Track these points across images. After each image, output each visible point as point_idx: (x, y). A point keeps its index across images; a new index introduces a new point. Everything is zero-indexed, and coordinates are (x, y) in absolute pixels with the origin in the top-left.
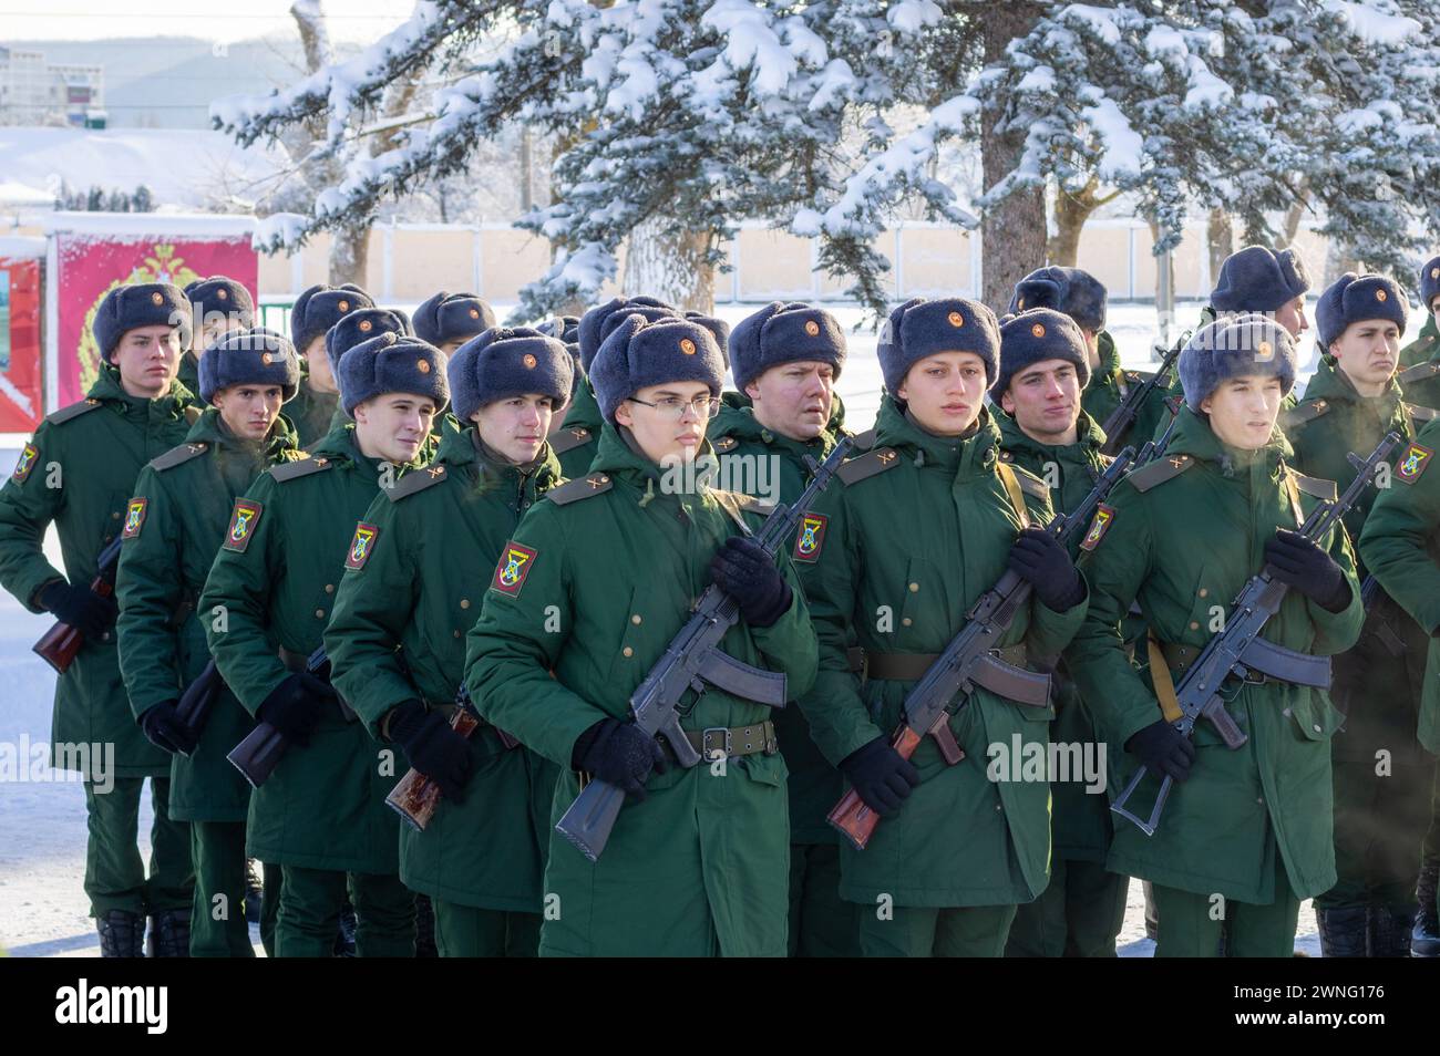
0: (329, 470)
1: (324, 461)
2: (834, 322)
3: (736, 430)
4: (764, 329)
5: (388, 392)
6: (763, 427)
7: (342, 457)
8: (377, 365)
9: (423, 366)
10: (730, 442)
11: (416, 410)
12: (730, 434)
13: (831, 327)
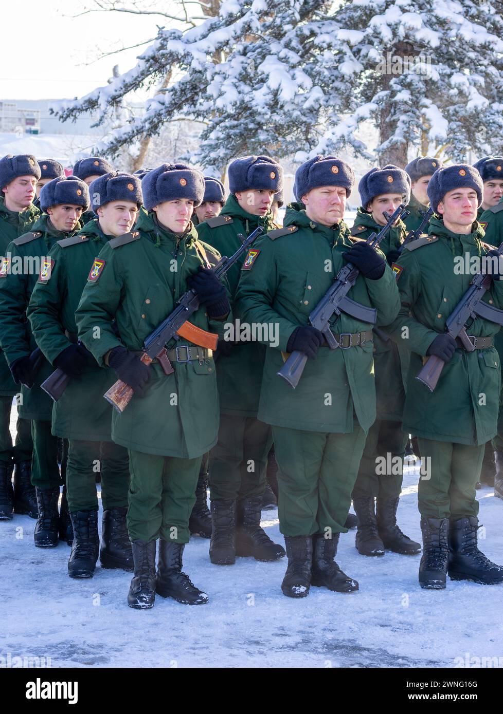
0: (87, 241)
1: (85, 237)
2: (347, 166)
3: (297, 222)
4: (310, 169)
5: (114, 201)
6: (310, 220)
7: (94, 235)
8: (107, 187)
9: (130, 187)
10: (294, 228)
11: (128, 211)
12: (294, 224)
13: (346, 170)
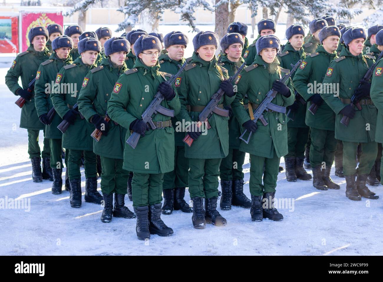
0: (76, 67)
1: (75, 65)
2: (185, 36)
3: (164, 59)
4: (170, 37)
5: (88, 50)
6: (170, 58)
7: (79, 64)
8: (85, 45)
9: (95, 45)
10: (163, 61)
11: (94, 54)
12: (163, 60)
13: (185, 38)
